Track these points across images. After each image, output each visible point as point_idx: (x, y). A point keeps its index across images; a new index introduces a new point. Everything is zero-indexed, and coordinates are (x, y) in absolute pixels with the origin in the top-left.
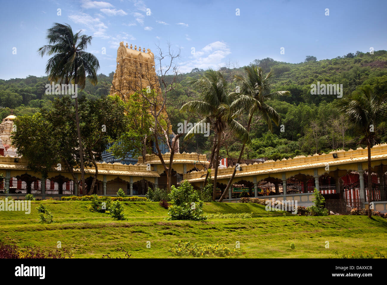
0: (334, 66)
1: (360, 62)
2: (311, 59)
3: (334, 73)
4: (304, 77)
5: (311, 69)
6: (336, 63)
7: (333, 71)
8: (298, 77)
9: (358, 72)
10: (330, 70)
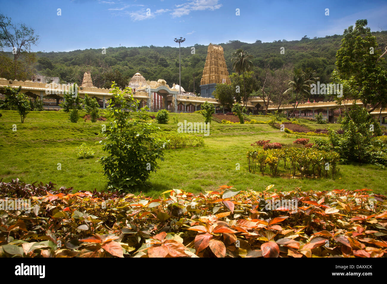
0: (273, 47)
1: (287, 46)
2: (259, 42)
3: (274, 51)
4: (259, 52)
5: (262, 48)
6: (274, 46)
7: (273, 50)
8: (255, 52)
9: (289, 52)
10: (272, 49)
